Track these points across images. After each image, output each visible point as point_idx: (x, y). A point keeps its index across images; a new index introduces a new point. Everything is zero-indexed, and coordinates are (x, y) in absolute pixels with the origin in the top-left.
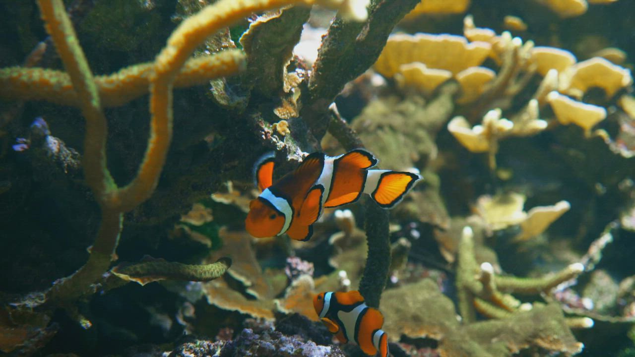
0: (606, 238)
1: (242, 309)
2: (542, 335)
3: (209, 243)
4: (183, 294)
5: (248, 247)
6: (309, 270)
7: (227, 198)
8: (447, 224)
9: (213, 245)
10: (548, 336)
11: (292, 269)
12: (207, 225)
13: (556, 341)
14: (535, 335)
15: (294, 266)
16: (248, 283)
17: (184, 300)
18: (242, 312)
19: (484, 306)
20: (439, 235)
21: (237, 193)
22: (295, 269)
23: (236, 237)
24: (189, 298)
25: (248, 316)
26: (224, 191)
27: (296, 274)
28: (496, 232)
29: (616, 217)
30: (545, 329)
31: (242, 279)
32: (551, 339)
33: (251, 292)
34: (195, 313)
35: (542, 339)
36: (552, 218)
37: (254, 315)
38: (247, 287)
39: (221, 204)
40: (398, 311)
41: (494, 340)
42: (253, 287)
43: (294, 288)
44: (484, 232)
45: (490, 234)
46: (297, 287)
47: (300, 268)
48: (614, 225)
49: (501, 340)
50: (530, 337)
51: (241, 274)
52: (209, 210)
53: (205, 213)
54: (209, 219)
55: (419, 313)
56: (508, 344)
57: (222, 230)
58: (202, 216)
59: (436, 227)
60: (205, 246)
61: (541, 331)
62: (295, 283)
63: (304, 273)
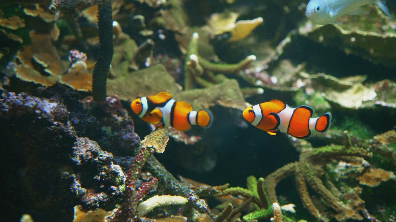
0: (288, 40)
1: (36, 81)
2: (222, 98)
3: (21, 41)
4: (3, 72)
5: (50, 43)
6: (83, 57)
7: (34, 13)
8: (185, 30)
9: (24, 42)
10: (225, 99)
11: (72, 57)
12: (20, 29)
13: (229, 102)
14: (218, 98)
15: (73, 55)
16: (46, 65)
17: (4, 75)
18: (36, 82)
19: (200, 80)
20: (178, 37)
21: (42, 10)
22: (74, 57)
23: (41, 37)
24: (8, 75)
25: (40, 85)
26: (32, 8)
27: (75, 60)
28: (217, 36)
29: (296, 27)
30: (224, 95)
31: (42, 63)
32: (226, 100)
33: (47, 71)
34: (10, 83)
35: (222, 100)
36: (252, 28)
37: (43, 84)
38: (45, 68)
39: (30, 16)
40: (137, 83)
41: (196, 101)
42: (48, 67)
43: (73, 69)
44: (209, 36)
45: (213, 37)
46: (75, 68)
47: (77, 56)
48: (293, 32)
49: (199, 101)
50: (215, 99)
51: (41, 60)
52: (23, 20)
53: (20, 22)
54: (23, 25)
55: (149, 85)
56: (202, 103)
57: (32, 33)
58: (18, 24)
59: (177, 32)
60: (18, 43)
61: (221, 96)
62: (73, 66)
63: (80, 60)
